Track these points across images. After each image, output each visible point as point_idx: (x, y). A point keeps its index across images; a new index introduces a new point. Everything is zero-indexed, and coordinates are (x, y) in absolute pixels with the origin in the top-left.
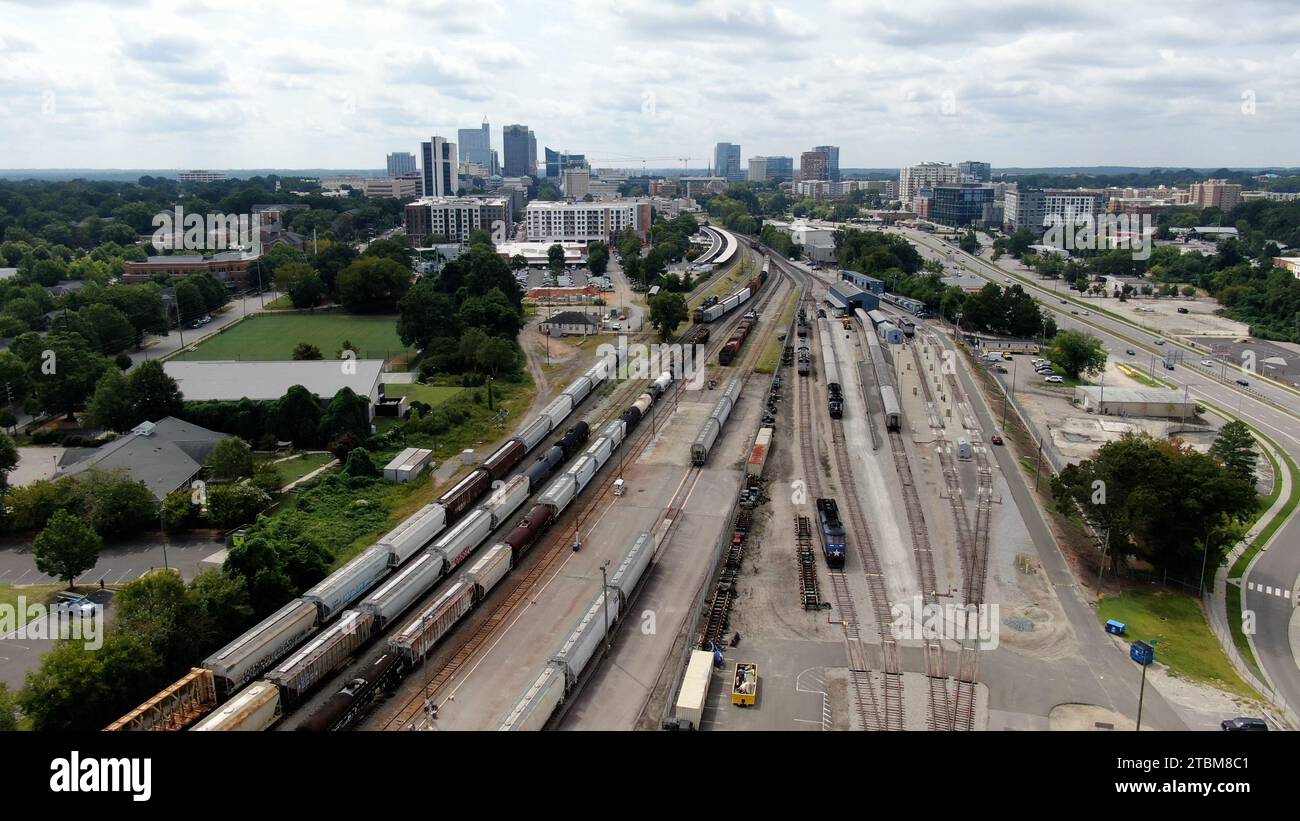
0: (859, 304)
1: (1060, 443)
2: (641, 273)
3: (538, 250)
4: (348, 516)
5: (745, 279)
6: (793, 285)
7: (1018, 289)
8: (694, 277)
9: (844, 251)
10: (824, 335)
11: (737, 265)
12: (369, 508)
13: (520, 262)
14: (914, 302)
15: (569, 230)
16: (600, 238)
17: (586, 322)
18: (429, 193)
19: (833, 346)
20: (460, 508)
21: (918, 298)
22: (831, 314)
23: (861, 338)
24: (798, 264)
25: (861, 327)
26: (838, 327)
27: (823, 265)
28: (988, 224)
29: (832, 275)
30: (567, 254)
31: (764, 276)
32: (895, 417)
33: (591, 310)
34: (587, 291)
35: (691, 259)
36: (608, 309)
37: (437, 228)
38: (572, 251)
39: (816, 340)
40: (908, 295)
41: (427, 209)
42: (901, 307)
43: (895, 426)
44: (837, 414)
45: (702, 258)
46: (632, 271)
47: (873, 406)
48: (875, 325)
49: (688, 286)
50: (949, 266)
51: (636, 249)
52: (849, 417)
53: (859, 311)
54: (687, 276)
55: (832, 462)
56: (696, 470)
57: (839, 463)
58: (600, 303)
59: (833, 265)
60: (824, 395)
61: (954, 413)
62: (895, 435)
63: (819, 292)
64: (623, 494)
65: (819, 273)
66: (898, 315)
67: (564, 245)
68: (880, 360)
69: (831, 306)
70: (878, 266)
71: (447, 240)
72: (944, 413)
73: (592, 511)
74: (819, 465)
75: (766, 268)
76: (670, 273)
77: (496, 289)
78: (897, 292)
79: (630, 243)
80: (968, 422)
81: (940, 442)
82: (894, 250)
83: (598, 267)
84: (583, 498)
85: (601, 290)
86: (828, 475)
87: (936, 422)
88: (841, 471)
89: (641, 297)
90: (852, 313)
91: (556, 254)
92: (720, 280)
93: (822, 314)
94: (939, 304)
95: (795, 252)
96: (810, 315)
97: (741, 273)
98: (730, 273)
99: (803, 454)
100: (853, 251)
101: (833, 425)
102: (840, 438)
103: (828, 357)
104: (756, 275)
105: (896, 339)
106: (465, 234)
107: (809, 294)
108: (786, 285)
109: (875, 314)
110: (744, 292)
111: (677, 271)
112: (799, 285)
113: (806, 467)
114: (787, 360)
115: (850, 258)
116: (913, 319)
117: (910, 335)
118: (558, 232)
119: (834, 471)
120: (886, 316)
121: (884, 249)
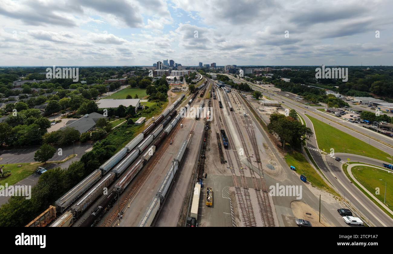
0: (222, 86)
1: (260, 112)
2: (188, 81)
3: (172, 78)
4: (124, 136)
5: (204, 82)
6: (211, 83)
7: (246, 84)
8: (196, 82)
9: (218, 78)
10: (217, 91)
11: (202, 80)
12: (129, 133)
13: (169, 80)
14: (230, 86)
15: (178, 75)
16: (182, 76)
17: (179, 90)
18: (158, 69)
19: (219, 94)
20: (148, 133)
21: (230, 85)
22: (217, 88)
23: (223, 92)
24: (211, 80)
25: (222, 90)
26: (219, 90)
27: (215, 79)
28: (238, 73)
29: (217, 81)
30: (177, 78)
31: (207, 81)
32: (231, 108)
33: (180, 87)
34: (179, 84)
35: (196, 79)
36: (182, 87)
37: (158, 74)
38: (178, 78)
39: (215, 92)
40: (229, 85)
41: (157, 71)
42: (228, 86)
43: (232, 110)
44: (221, 107)
45: (197, 79)
46: (187, 81)
47: (227, 106)
48: (225, 90)
49: (195, 83)
50: (233, 80)
51: (187, 77)
52: (223, 108)
53: (222, 87)
54: (195, 82)
55: (221, 118)
56: (196, 120)
57: (223, 118)
58: (181, 86)
59: (216, 80)
60: (218, 104)
61: (241, 107)
62: (232, 112)
63: (215, 84)
64: (182, 127)
65: (215, 81)
66: (228, 88)
67: (177, 77)
68: (226, 96)
69: (217, 86)
70: (224, 80)
71: (159, 76)
72: (239, 107)
73: (175, 132)
74: (219, 119)
75: (207, 80)
76: (192, 81)
77: (164, 84)
78: (227, 84)
79: (186, 77)
80: (244, 109)
81: (240, 113)
82: (225, 77)
83: (182, 80)
84: (174, 129)
85: (182, 84)
86: (221, 121)
87: (238, 109)
88: (223, 120)
89: (188, 85)
90: (221, 88)
91: (175, 78)
92: (200, 82)
93: (216, 88)
94: (234, 86)
95: (211, 77)
96: (214, 88)
97: (203, 81)
98: (201, 81)
99: (216, 116)
100: (219, 78)
101: (220, 110)
102: (222, 112)
103: (218, 96)
104: (205, 82)
105: (228, 92)
106: (162, 75)
107: (213, 84)
108: (210, 83)
109: (224, 88)
110: (204, 84)
111: (193, 81)
112: (212, 83)
113: (217, 119)
114: (211, 96)
115: (219, 79)
116: (230, 89)
117: (230, 91)
118: (176, 74)
119: (222, 120)
120: (226, 88)
121: (224, 77)
